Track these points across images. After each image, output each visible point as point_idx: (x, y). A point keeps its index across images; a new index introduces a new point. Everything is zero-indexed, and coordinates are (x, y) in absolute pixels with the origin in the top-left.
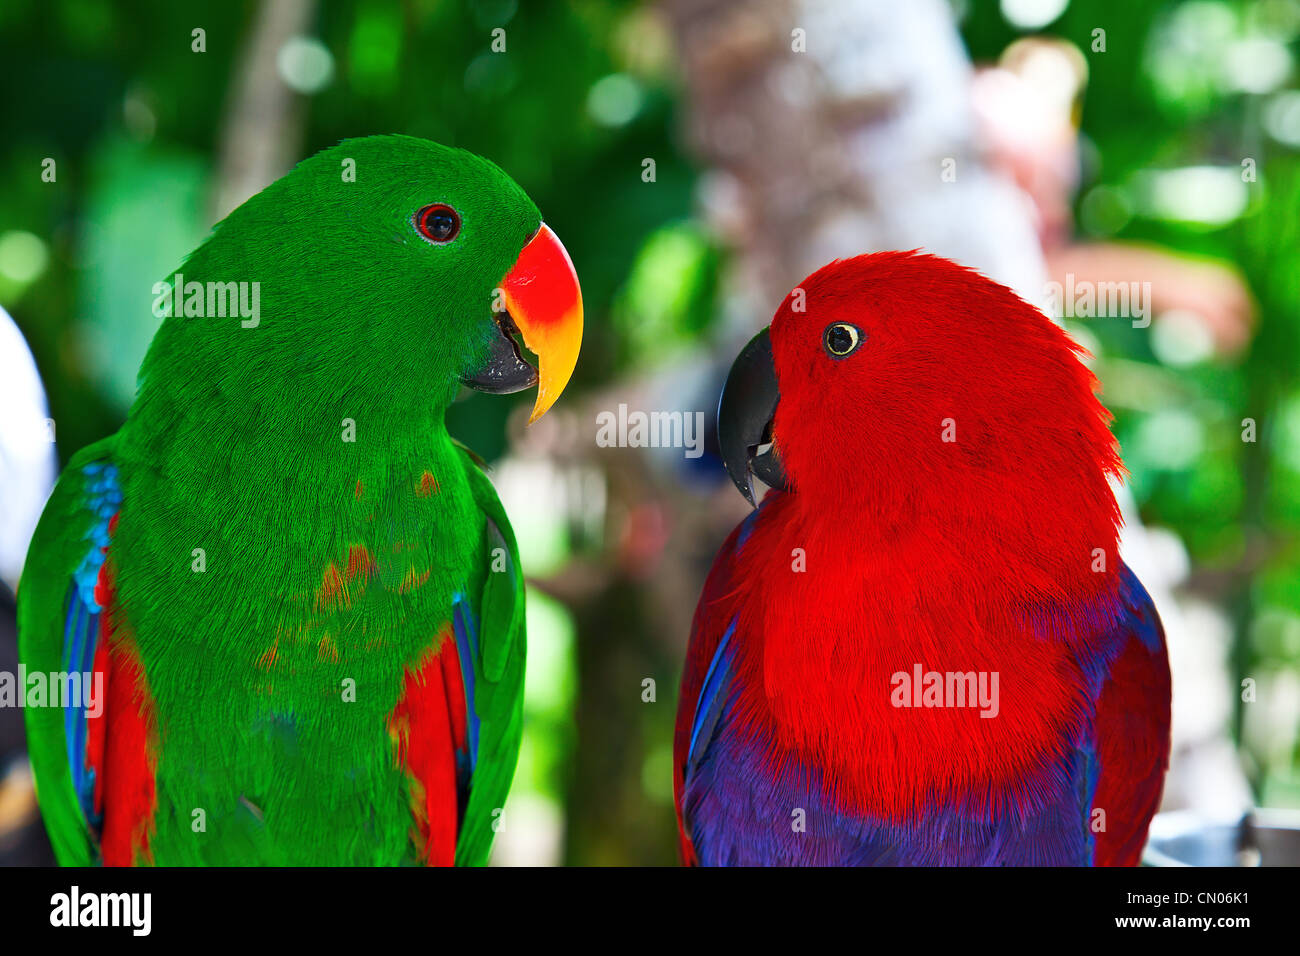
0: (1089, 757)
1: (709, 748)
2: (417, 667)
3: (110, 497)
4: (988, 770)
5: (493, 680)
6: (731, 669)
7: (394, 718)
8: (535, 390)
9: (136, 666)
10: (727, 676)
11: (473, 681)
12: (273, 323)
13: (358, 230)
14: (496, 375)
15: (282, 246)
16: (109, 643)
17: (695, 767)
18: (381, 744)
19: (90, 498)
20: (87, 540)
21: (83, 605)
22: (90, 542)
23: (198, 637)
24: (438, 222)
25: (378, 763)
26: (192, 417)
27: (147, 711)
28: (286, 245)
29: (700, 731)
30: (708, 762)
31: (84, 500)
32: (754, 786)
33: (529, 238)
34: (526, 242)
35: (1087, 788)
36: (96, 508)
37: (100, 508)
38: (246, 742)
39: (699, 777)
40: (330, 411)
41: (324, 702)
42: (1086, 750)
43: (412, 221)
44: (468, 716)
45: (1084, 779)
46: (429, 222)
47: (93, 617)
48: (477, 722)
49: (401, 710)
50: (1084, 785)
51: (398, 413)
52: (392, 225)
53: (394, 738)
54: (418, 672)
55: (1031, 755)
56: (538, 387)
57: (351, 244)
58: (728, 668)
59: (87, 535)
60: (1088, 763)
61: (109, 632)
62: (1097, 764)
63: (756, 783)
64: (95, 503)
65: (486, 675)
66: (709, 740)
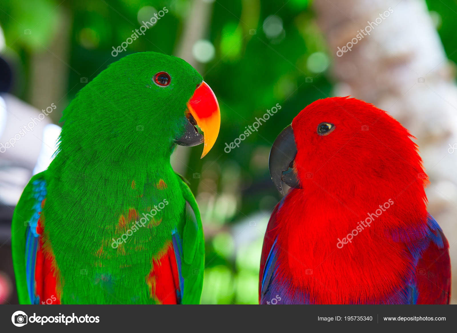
0: (413, 289)
1: (268, 287)
2: (158, 258)
3: (42, 193)
4: (374, 294)
5: (189, 263)
6: (275, 257)
7: (149, 278)
8: (203, 145)
9: (52, 257)
10: (274, 259)
11: (181, 264)
12: (102, 120)
13: (133, 84)
14: (188, 138)
15: (105, 92)
16: (42, 248)
17: (264, 295)
18: (145, 288)
19: (35, 193)
20: (33, 210)
21: (32, 234)
22: (34, 210)
23: (73, 244)
24: (162, 79)
25: (144, 295)
26: (71, 158)
27: (56, 274)
28: (106, 92)
29: (265, 281)
30: (268, 292)
31: (33, 195)
32: (285, 302)
33: (198, 86)
34: (197, 87)
35: (413, 301)
36: (37, 197)
37: (39, 197)
38: (93, 287)
39: (265, 298)
40: (124, 152)
41: (122, 271)
42: (413, 287)
43: (153, 79)
44: (179, 277)
45: (412, 298)
46: (159, 80)
47: (36, 238)
48: (183, 280)
49: (152, 274)
50: (412, 300)
51: (150, 153)
52: (145, 82)
53: (150, 286)
54: (158, 260)
55: (391, 289)
56: (204, 143)
57: (130, 89)
58: (274, 257)
59: (34, 207)
60: (413, 291)
61: (42, 244)
62: (417, 291)
63: (285, 300)
64: (37, 195)
65: (186, 261)
66: (268, 284)
